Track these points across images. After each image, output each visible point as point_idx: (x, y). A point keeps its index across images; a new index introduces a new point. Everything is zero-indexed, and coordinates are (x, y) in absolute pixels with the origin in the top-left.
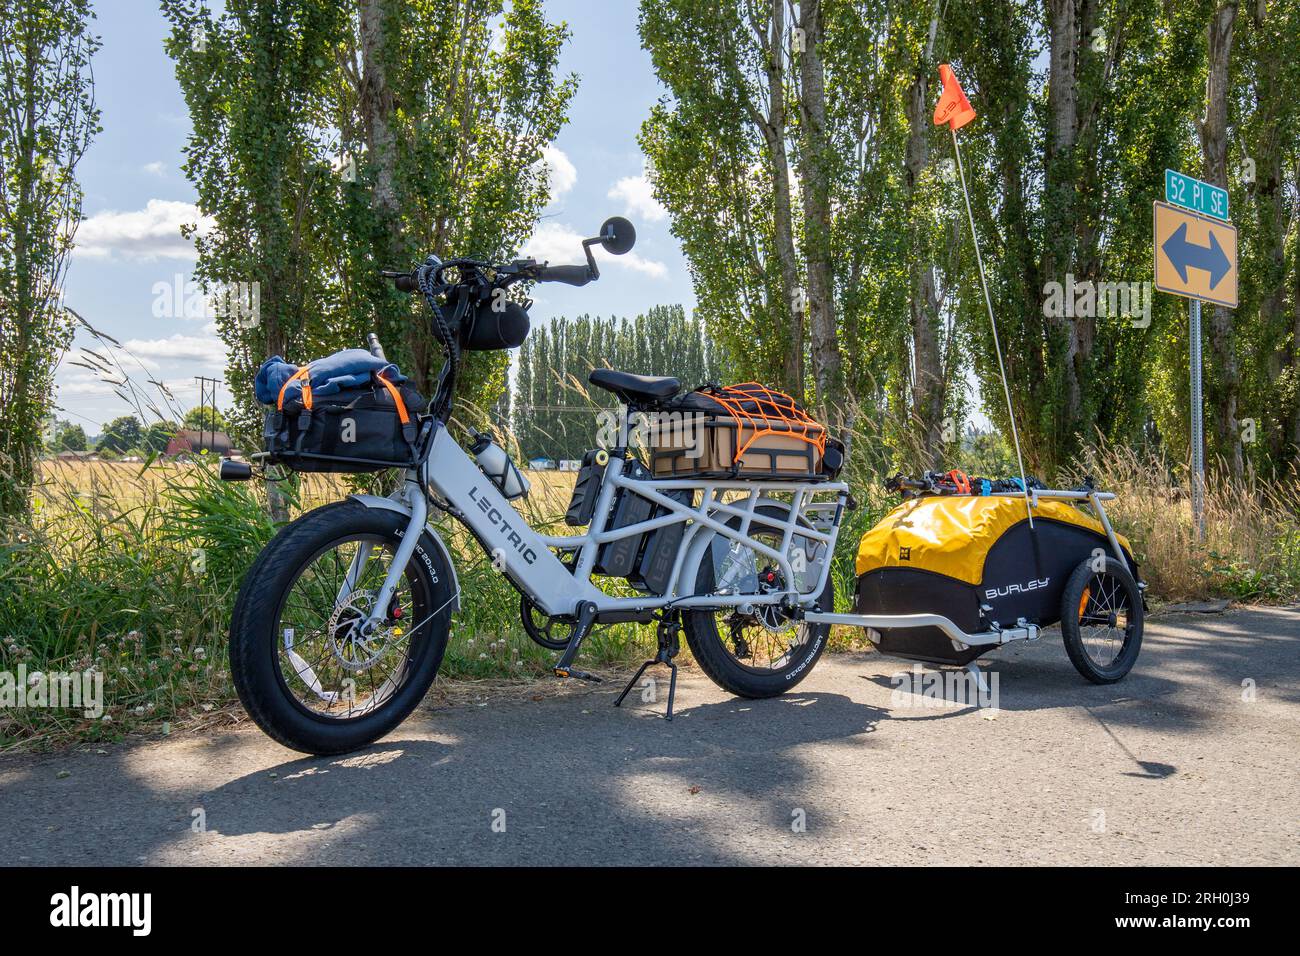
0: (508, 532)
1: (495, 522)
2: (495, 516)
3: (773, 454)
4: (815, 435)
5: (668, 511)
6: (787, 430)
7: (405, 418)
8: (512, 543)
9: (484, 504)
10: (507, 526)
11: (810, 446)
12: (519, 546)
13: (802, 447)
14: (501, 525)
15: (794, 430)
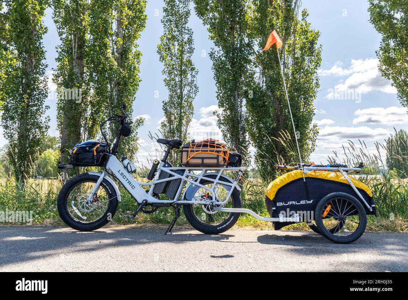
0: (128, 181)
1: (124, 179)
2: (124, 177)
3: (203, 159)
4: (220, 152)
5: (173, 176)
6: (208, 151)
7: (95, 154)
8: (129, 184)
9: (122, 174)
10: (127, 179)
11: (218, 156)
12: (131, 185)
13: (216, 156)
14: (126, 179)
15: (210, 151)
